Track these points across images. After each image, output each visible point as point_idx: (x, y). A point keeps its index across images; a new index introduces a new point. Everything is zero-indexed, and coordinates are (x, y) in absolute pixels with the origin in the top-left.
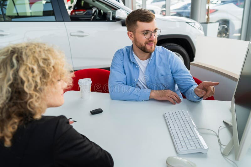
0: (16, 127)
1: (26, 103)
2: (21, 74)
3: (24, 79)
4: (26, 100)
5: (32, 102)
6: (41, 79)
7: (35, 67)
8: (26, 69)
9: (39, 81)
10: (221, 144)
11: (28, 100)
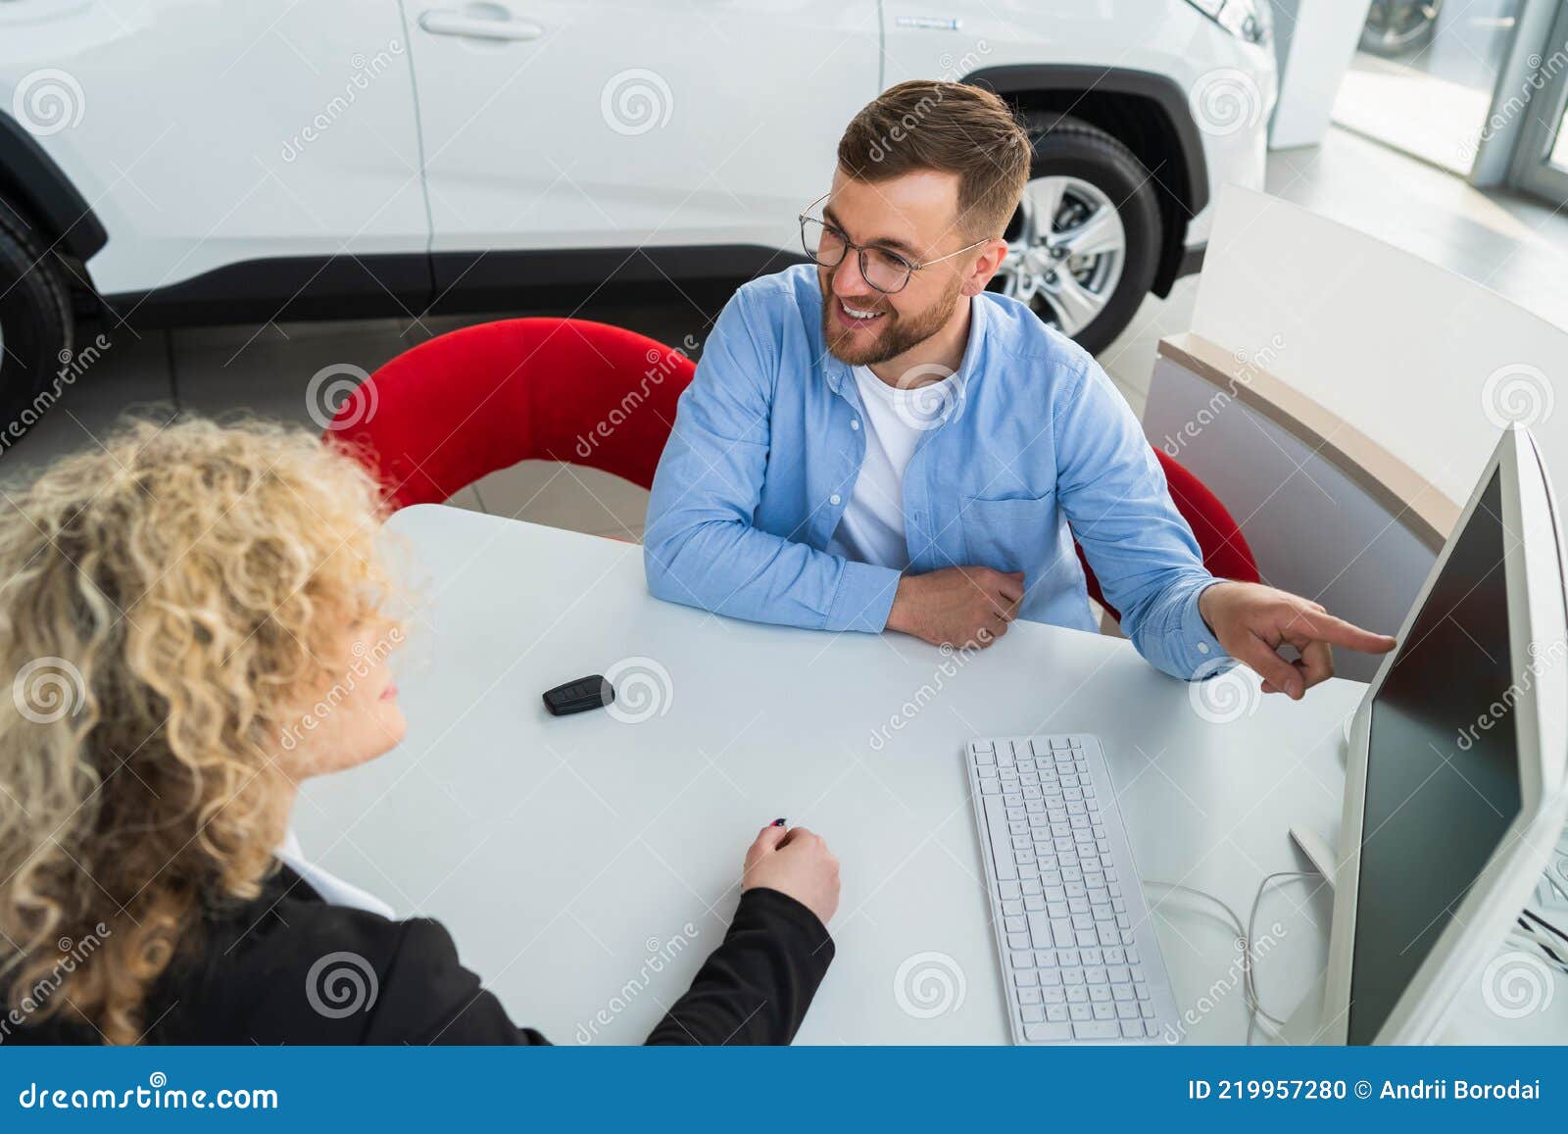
0: (165, 950)
1: (191, 823)
2: (141, 663)
3: (162, 686)
4: (189, 809)
5: (219, 813)
6: (252, 676)
7: (212, 615)
8: (164, 630)
9: (240, 687)
10: (1256, 1008)
11: (198, 810)
